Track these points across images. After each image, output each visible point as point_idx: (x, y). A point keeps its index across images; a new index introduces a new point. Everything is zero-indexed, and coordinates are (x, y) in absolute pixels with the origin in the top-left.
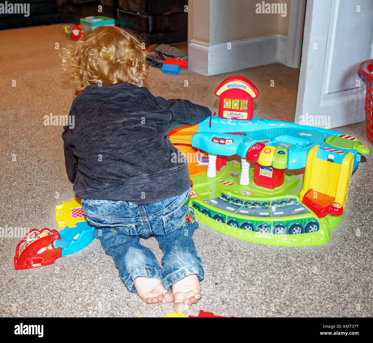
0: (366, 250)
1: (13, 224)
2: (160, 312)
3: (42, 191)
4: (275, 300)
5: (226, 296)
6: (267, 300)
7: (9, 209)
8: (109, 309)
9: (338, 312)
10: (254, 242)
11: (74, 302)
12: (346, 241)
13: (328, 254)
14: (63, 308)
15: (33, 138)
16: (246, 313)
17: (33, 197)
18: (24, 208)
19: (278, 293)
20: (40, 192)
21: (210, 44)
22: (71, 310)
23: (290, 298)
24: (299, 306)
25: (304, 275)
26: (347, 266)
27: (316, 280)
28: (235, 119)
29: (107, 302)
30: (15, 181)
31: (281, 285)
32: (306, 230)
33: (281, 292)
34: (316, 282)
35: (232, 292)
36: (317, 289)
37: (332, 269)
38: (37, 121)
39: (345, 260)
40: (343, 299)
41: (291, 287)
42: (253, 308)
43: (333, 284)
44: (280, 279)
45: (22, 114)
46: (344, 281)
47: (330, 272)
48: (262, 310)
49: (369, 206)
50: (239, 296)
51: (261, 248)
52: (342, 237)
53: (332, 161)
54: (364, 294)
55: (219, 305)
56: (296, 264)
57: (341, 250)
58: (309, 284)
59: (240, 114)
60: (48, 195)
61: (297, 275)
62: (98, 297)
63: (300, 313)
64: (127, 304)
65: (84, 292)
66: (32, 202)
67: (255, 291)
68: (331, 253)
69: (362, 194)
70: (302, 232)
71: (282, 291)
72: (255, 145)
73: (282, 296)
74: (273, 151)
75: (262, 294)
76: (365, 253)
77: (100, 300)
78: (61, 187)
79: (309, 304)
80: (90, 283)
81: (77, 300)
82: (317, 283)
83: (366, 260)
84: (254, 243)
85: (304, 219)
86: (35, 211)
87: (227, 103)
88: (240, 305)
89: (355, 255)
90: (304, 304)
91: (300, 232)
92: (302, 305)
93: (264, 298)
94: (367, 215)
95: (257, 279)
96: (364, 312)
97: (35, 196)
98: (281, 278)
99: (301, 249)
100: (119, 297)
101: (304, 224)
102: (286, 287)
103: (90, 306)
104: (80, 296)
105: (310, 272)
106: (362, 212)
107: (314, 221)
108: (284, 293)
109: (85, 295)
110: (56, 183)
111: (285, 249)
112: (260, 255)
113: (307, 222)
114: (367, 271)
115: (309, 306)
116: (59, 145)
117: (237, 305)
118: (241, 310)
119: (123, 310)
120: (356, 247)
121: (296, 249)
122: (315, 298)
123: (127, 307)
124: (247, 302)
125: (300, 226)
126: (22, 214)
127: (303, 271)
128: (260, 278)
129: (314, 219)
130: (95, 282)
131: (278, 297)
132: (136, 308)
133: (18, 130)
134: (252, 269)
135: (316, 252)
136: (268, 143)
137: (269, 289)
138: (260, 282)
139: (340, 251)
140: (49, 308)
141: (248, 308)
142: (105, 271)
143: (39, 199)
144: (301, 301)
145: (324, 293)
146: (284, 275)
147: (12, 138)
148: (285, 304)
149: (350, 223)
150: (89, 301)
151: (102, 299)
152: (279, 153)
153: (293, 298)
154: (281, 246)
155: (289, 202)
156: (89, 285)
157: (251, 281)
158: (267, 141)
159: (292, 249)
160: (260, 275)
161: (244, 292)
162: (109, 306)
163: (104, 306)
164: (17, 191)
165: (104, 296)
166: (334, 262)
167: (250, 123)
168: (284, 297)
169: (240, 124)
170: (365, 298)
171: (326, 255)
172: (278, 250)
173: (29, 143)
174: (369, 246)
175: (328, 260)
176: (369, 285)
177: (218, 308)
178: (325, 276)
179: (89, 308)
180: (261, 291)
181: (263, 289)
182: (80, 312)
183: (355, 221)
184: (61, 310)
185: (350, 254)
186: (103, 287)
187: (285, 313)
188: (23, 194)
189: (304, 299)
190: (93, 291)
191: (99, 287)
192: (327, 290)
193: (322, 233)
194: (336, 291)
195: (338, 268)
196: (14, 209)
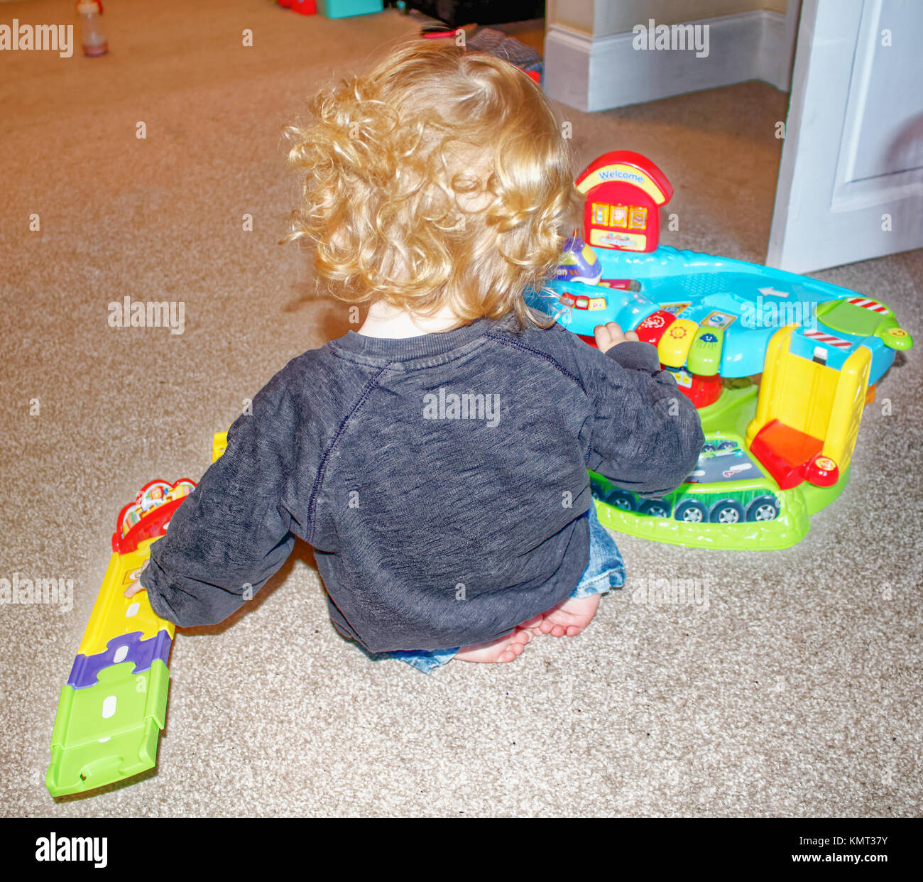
0: (880, 568)
1: (122, 473)
2: (414, 683)
3: (186, 397)
4: (657, 671)
5: (556, 655)
6: (641, 670)
7: (115, 438)
8: (309, 672)
9: (788, 704)
10: (634, 536)
11: (238, 652)
12: (839, 542)
13: (793, 571)
14: (215, 665)
15: (174, 268)
16: (592, 694)
17: (167, 413)
18: (147, 438)
19: (668, 654)
20: (183, 401)
21: (595, 35)
22: (232, 670)
23: (691, 667)
24: (708, 687)
25: (732, 618)
26: (830, 601)
27: (754, 631)
28: (617, 248)
29: (306, 655)
30: (130, 372)
31: (677, 638)
32: (749, 515)
33: (674, 654)
34: (754, 634)
35: (569, 646)
36: (753, 650)
37: (794, 608)
38: (185, 225)
39: (828, 588)
40: (804, 677)
41: (698, 642)
42: (609, 685)
43: (791, 641)
44: (677, 623)
45: (154, 207)
46: (817, 636)
47: (790, 613)
48: (627, 690)
49: (908, 461)
50: (583, 656)
51: (647, 549)
52: (831, 533)
53: (822, 362)
54: (855, 668)
55: (537, 673)
56: (718, 590)
57: (824, 564)
58: (737, 638)
59: (628, 239)
60: (201, 407)
61: (717, 616)
62: (288, 643)
63: (706, 702)
64: (347, 662)
65: (261, 631)
66: (166, 424)
67: (619, 648)
68: (800, 571)
69: (899, 431)
70: (740, 520)
71: (677, 651)
72: (652, 317)
73: (676, 661)
74: (690, 335)
75: (632, 655)
76: (876, 573)
77: (293, 650)
78: (228, 389)
79: (730, 683)
80: (273, 612)
81: (245, 650)
82: (756, 636)
83: (874, 590)
84: (633, 538)
85: (747, 492)
86: (171, 444)
87: (600, 213)
88: (581, 677)
89: (852, 577)
90: (718, 683)
91: (736, 518)
92: (714, 685)
93: (635, 663)
94: (899, 484)
95: (627, 622)
96: (845, 707)
97: (170, 408)
98: (680, 621)
99: (734, 558)
100: (331, 646)
101: (746, 501)
102: (688, 643)
103: (271, 663)
104: (251, 640)
105: (745, 611)
106: (889, 475)
107: (767, 497)
108: (682, 654)
109: (263, 639)
110: (217, 380)
111: (699, 556)
112: (643, 567)
113: (753, 499)
114: (871, 616)
115: (728, 687)
116: (230, 286)
117: (577, 676)
118: (583, 689)
119: (338, 674)
120: (858, 559)
121: (725, 556)
122: (746, 671)
123: (346, 669)
124: (599, 670)
125: (736, 506)
126: (142, 449)
127: (730, 609)
128: (634, 618)
129: (769, 493)
130: (285, 610)
131: (665, 663)
132: (365, 671)
133: (142, 245)
134: (620, 597)
135: (766, 565)
136: (685, 310)
137: (649, 644)
138: (632, 629)
139: (820, 566)
140: (187, 663)
141: (598, 685)
142: (307, 588)
143: (180, 418)
144: (714, 675)
145: (767, 660)
146: (687, 616)
147: (128, 267)
148: (679, 679)
149: (857, 501)
150: (269, 652)
151: (296, 648)
152: (703, 338)
153: (699, 667)
154: (691, 546)
155: (721, 447)
156: (272, 617)
157: (614, 625)
158: (684, 306)
159: (714, 555)
160: (636, 612)
161: (595, 648)
162: (309, 664)
163: (298, 664)
164: (134, 396)
165: (302, 643)
166: (802, 590)
167: (650, 259)
168: (679, 665)
169: (628, 261)
170: (855, 677)
171: (788, 574)
172: (683, 557)
173: (166, 279)
174: (889, 557)
175: (789, 585)
176: (871, 648)
177: (536, 681)
178: (776, 621)
179: (268, 667)
180: (632, 648)
181: (636, 643)
182: (249, 676)
183: (868, 496)
184: (212, 670)
185: (841, 575)
186: (300, 622)
187: (675, 699)
188: (146, 404)
189: (722, 673)
190: (278, 630)
191: (292, 623)
192: (777, 654)
193: (786, 523)
194: (793, 658)
195: (810, 606)
196: (125, 438)
